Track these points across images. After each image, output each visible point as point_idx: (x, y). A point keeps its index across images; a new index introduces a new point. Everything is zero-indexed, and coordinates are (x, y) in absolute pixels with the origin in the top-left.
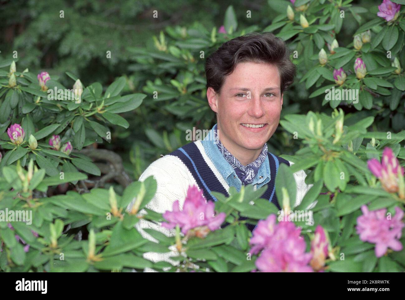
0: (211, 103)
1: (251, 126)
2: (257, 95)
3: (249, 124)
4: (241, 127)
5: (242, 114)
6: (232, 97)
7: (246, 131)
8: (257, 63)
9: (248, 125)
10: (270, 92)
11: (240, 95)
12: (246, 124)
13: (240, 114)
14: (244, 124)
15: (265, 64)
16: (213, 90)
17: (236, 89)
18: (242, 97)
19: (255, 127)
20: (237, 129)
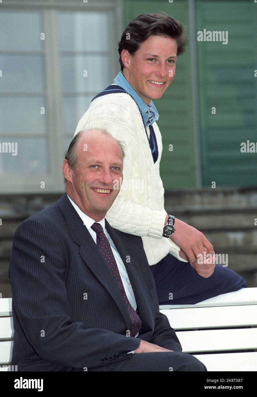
0: (124, 61)
1: (156, 83)
2: (163, 61)
3: (155, 81)
4: (148, 83)
5: (151, 73)
6: (144, 60)
7: (151, 86)
8: (166, 37)
9: (153, 82)
10: (171, 59)
11: (151, 59)
12: (152, 81)
13: (150, 74)
14: (150, 80)
15: (171, 38)
16: (127, 52)
17: (149, 55)
18: (152, 61)
19: (158, 84)
20: (144, 84)
